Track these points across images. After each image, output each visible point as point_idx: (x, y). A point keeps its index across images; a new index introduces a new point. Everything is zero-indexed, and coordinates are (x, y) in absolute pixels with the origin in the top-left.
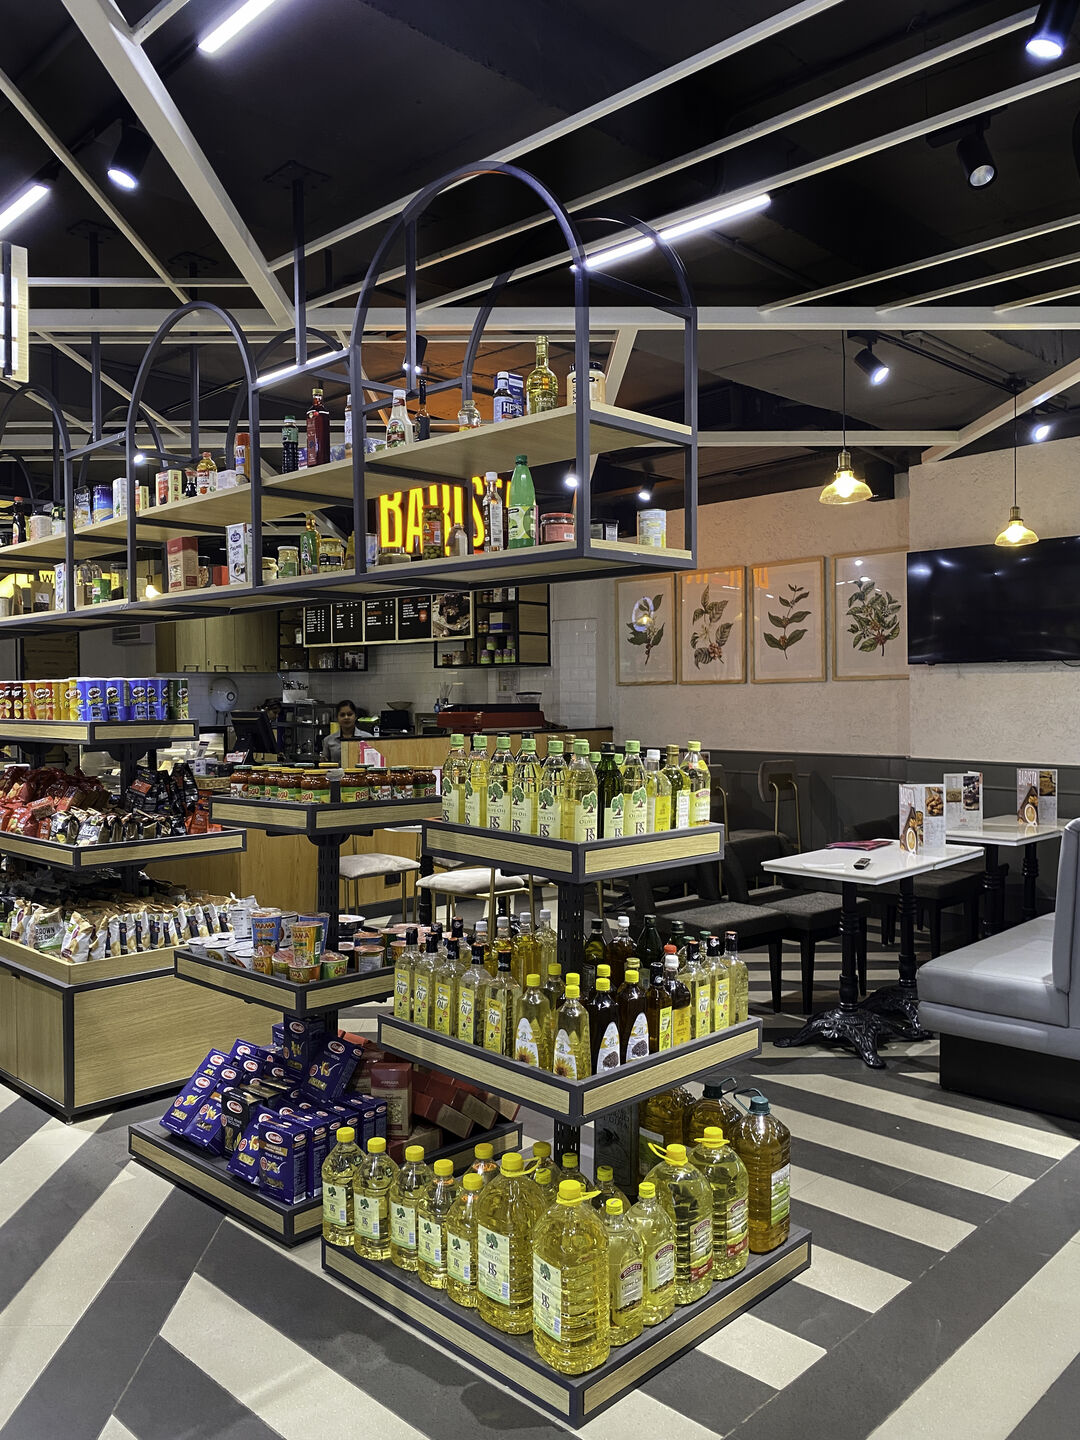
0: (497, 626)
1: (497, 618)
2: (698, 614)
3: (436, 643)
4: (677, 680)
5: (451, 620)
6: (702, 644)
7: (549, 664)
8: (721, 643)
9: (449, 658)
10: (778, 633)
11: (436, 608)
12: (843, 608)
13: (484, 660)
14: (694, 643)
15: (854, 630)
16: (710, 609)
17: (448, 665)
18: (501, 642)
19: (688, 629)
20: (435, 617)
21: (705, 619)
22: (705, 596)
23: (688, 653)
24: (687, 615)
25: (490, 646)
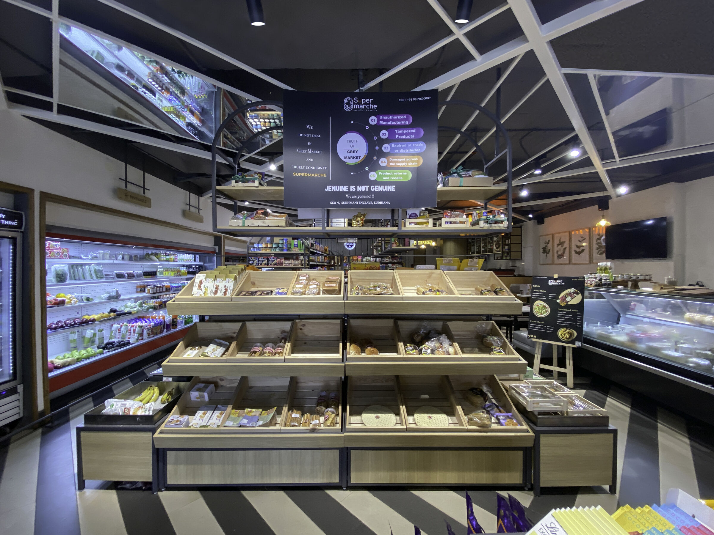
0: (506, 250)
1: (506, 247)
2: (558, 245)
3: (495, 254)
4: (553, 263)
5: (497, 248)
6: (559, 253)
7: (521, 259)
8: (564, 252)
9: (498, 257)
10: (578, 250)
11: (494, 245)
12: (595, 242)
13: (504, 258)
14: (557, 252)
15: (597, 249)
16: (561, 244)
17: (497, 259)
18: (508, 253)
19: (556, 249)
20: (494, 248)
21: (560, 247)
22: (560, 240)
23: (556, 256)
24: (556, 245)
25: (505, 255)
